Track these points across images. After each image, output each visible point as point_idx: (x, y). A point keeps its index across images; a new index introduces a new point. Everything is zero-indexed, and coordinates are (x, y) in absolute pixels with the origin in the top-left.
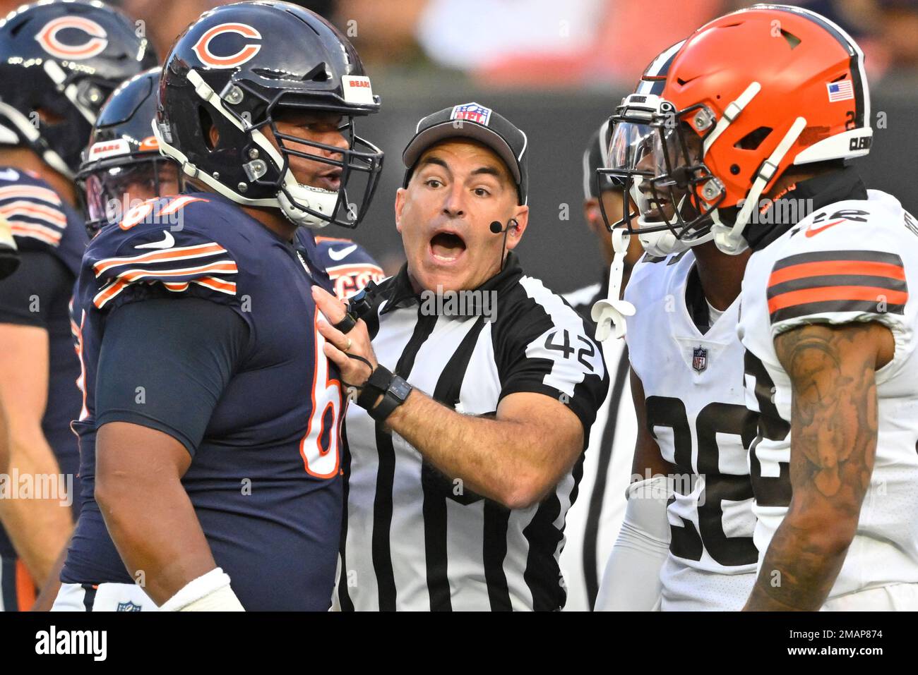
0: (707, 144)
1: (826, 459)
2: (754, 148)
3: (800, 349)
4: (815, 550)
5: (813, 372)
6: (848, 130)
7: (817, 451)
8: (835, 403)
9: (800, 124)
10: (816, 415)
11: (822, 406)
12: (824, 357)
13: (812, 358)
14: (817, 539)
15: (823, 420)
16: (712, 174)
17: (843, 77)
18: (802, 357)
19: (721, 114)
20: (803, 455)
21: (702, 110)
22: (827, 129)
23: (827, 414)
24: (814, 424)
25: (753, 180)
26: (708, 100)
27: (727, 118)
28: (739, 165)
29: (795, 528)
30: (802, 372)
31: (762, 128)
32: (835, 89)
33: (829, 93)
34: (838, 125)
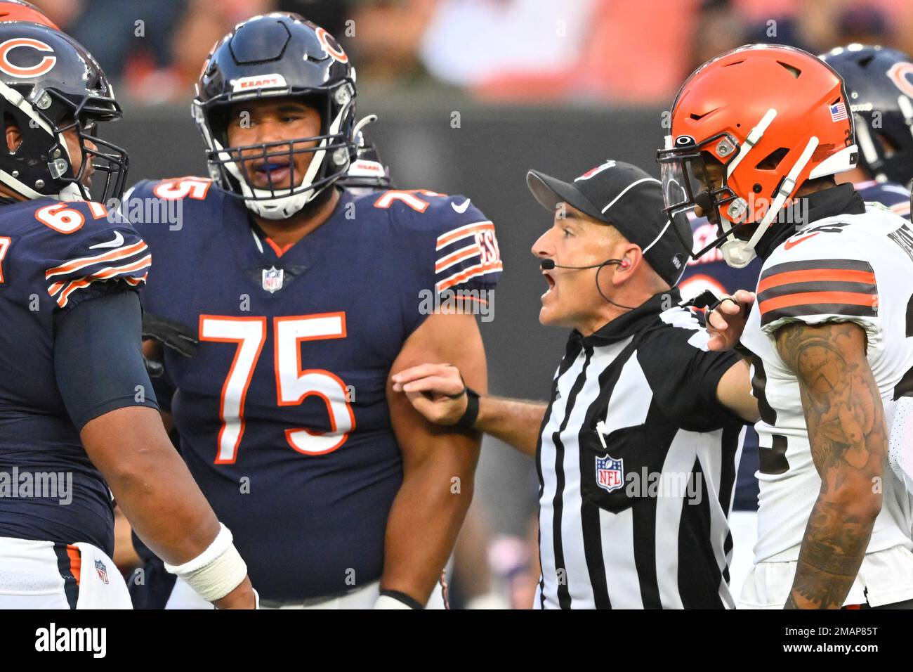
0: (730, 169)
1: (853, 435)
2: (773, 167)
3: (802, 349)
4: (854, 519)
5: (819, 367)
6: (847, 146)
7: (842, 431)
8: (848, 387)
9: (814, 143)
10: (833, 402)
11: (836, 393)
12: (826, 352)
13: (816, 355)
14: (853, 509)
15: (841, 403)
16: (736, 195)
17: (838, 101)
18: (806, 355)
19: (744, 139)
20: (828, 439)
21: (726, 138)
22: (833, 146)
23: (844, 397)
24: (833, 410)
25: (774, 196)
26: (728, 129)
27: (750, 143)
28: (761, 184)
29: (832, 503)
30: (809, 368)
31: (781, 149)
32: (835, 110)
33: (832, 115)
34: (840, 143)
